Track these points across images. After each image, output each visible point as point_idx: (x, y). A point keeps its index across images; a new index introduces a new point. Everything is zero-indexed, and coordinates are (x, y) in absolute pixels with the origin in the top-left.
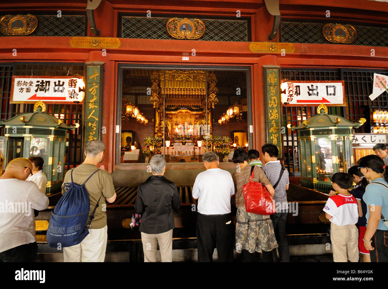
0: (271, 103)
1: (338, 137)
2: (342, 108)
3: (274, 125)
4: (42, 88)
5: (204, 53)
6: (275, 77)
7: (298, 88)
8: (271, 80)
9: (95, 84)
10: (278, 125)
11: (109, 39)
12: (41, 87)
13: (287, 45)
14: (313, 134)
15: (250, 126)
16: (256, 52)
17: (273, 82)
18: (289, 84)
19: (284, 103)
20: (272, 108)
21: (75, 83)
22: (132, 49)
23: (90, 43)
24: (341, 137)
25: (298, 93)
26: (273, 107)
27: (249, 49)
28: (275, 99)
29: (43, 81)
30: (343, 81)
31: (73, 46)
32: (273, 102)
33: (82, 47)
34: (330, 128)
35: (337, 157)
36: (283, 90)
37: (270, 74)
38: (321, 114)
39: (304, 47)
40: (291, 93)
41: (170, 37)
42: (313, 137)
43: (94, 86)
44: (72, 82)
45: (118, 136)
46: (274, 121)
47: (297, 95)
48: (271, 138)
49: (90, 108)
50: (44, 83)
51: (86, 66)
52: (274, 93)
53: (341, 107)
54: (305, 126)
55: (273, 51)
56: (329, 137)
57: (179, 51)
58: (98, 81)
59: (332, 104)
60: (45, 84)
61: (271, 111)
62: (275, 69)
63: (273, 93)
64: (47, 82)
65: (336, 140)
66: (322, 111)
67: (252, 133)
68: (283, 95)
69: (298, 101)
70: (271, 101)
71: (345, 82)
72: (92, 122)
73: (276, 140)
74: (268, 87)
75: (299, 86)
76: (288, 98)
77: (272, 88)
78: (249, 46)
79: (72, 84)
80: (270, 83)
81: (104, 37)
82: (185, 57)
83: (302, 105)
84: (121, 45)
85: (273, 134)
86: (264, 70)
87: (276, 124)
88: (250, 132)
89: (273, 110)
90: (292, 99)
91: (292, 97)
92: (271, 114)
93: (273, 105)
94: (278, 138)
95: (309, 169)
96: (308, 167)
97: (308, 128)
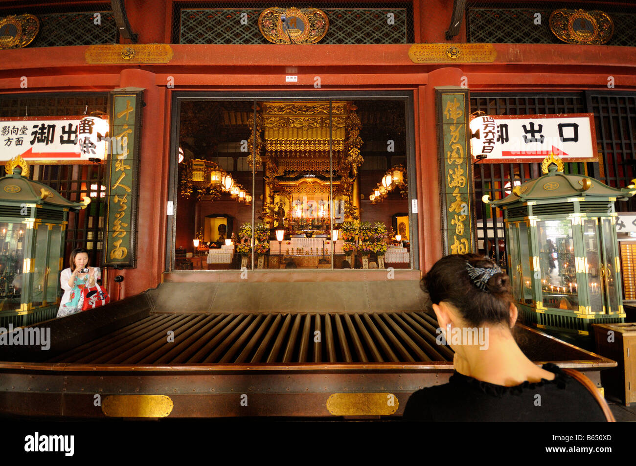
0: (451, 156)
1: (586, 219)
2: (590, 165)
3: (458, 199)
4: (42, 137)
5: (324, 66)
6: (459, 107)
7: (504, 129)
8: (450, 114)
9: (126, 127)
10: (464, 198)
11: (152, 47)
12: (40, 136)
13: (482, 47)
14: (534, 214)
15: (413, 201)
16: (421, 62)
17: (454, 117)
18: (486, 120)
19: (478, 157)
20: (454, 166)
21: (89, 126)
22: (192, 63)
23: (119, 55)
24: (593, 218)
25: (505, 137)
26: (455, 164)
27: (407, 58)
28: (458, 149)
29: (43, 125)
30: (592, 114)
31: (90, 61)
32: (454, 155)
33: (106, 63)
34: (570, 200)
35: (586, 259)
36: (474, 132)
37: (449, 103)
38: (550, 174)
39: (514, 51)
40: (490, 136)
41: (265, 41)
42: (533, 220)
43: (125, 130)
44: (84, 124)
45: (170, 221)
46: (457, 190)
47: (503, 143)
48: (453, 223)
49: (117, 170)
50: (45, 128)
51: (112, 95)
52: (457, 139)
53: (588, 163)
54: (517, 198)
55: (455, 59)
56: (568, 218)
57: (277, 64)
58: (132, 121)
59: (572, 159)
60: (46, 131)
61: (451, 172)
62: (458, 92)
63: (456, 137)
64: (49, 126)
65: (583, 224)
66: (553, 167)
67: (417, 214)
68: (474, 141)
69: (504, 153)
70: (452, 152)
71: (595, 117)
72: (120, 196)
73: (462, 226)
74: (445, 127)
75: (506, 126)
76: (484, 147)
77: (452, 128)
78: (407, 53)
79: (84, 126)
80: (450, 118)
81: (145, 43)
82: (290, 77)
83: (512, 160)
84: (174, 57)
85: (456, 216)
86: (438, 97)
87: (460, 196)
88: (413, 212)
89: (455, 169)
90: (493, 147)
91: (492, 145)
92: (451, 177)
93: (455, 161)
94: (466, 222)
95: (528, 282)
96: (524, 278)
97: (522, 200)
